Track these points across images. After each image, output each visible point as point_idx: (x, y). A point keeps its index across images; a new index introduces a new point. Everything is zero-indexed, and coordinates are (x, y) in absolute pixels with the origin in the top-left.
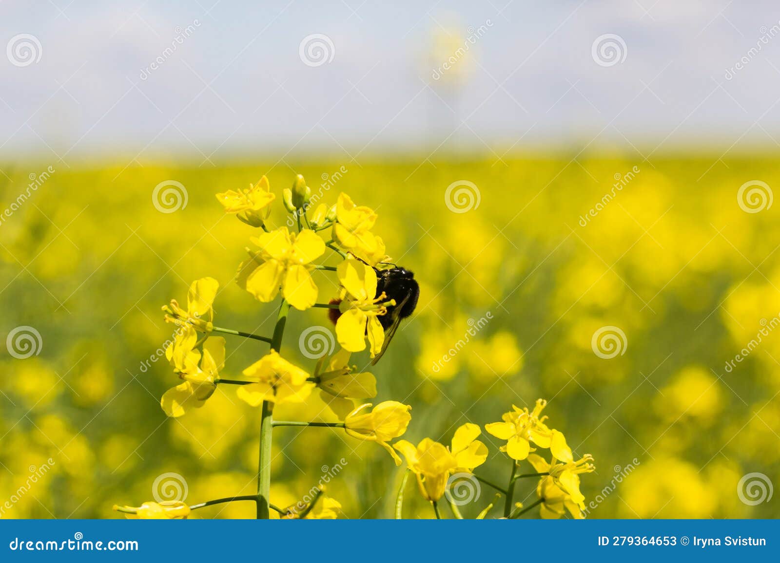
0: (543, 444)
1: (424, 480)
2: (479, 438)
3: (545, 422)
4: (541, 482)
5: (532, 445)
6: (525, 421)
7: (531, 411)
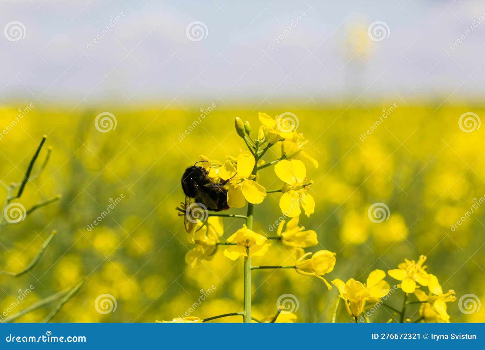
0: (424, 283)
1: (349, 304)
2: (384, 279)
3: (425, 270)
4: (422, 307)
5: (417, 284)
6: (413, 269)
7: (416, 263)
